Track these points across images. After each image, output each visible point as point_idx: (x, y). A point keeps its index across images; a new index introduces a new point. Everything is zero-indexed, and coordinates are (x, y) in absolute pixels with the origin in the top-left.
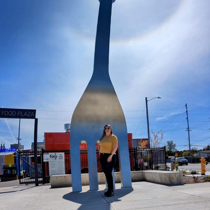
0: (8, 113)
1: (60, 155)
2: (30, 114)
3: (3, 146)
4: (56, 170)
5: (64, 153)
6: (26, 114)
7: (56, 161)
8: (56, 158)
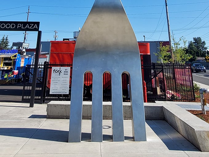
0: (6, 26)
1: (66, 70)
2: (33, 26)
3: (5, 38)
4: (59, 88)
5: (70, 67)
6: (27, 26)
7: (59, 76)
8: (60, 73)
